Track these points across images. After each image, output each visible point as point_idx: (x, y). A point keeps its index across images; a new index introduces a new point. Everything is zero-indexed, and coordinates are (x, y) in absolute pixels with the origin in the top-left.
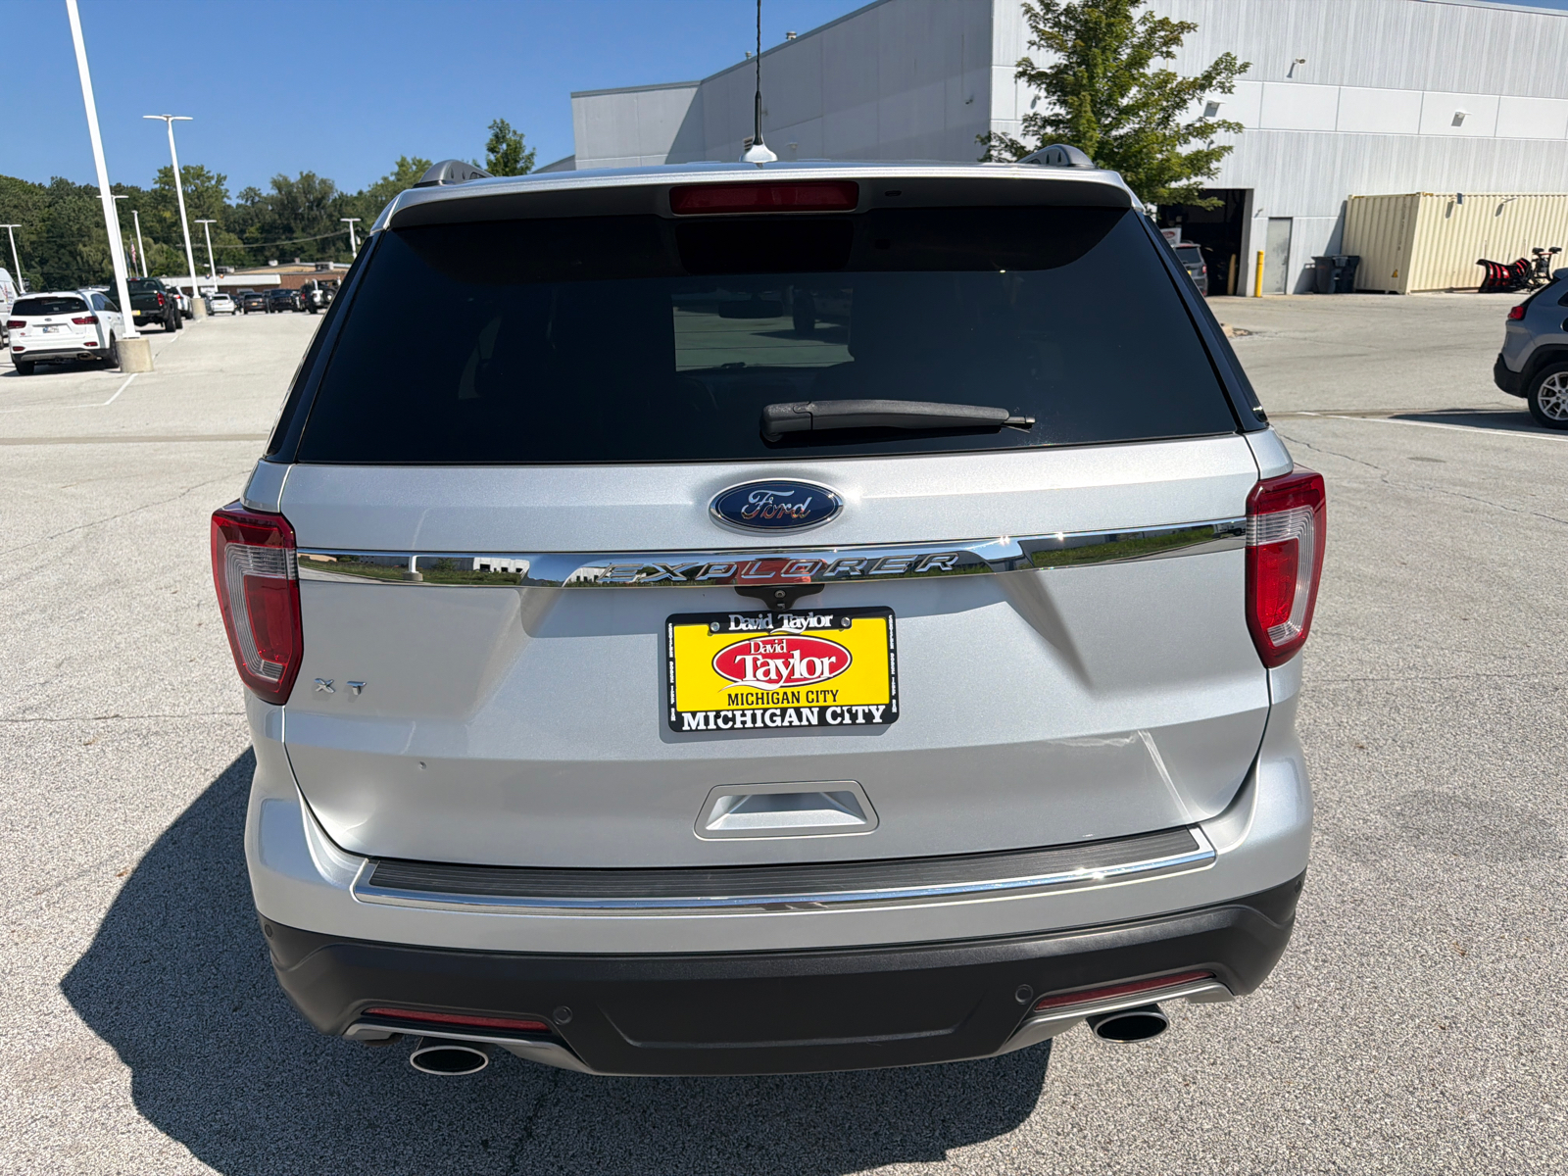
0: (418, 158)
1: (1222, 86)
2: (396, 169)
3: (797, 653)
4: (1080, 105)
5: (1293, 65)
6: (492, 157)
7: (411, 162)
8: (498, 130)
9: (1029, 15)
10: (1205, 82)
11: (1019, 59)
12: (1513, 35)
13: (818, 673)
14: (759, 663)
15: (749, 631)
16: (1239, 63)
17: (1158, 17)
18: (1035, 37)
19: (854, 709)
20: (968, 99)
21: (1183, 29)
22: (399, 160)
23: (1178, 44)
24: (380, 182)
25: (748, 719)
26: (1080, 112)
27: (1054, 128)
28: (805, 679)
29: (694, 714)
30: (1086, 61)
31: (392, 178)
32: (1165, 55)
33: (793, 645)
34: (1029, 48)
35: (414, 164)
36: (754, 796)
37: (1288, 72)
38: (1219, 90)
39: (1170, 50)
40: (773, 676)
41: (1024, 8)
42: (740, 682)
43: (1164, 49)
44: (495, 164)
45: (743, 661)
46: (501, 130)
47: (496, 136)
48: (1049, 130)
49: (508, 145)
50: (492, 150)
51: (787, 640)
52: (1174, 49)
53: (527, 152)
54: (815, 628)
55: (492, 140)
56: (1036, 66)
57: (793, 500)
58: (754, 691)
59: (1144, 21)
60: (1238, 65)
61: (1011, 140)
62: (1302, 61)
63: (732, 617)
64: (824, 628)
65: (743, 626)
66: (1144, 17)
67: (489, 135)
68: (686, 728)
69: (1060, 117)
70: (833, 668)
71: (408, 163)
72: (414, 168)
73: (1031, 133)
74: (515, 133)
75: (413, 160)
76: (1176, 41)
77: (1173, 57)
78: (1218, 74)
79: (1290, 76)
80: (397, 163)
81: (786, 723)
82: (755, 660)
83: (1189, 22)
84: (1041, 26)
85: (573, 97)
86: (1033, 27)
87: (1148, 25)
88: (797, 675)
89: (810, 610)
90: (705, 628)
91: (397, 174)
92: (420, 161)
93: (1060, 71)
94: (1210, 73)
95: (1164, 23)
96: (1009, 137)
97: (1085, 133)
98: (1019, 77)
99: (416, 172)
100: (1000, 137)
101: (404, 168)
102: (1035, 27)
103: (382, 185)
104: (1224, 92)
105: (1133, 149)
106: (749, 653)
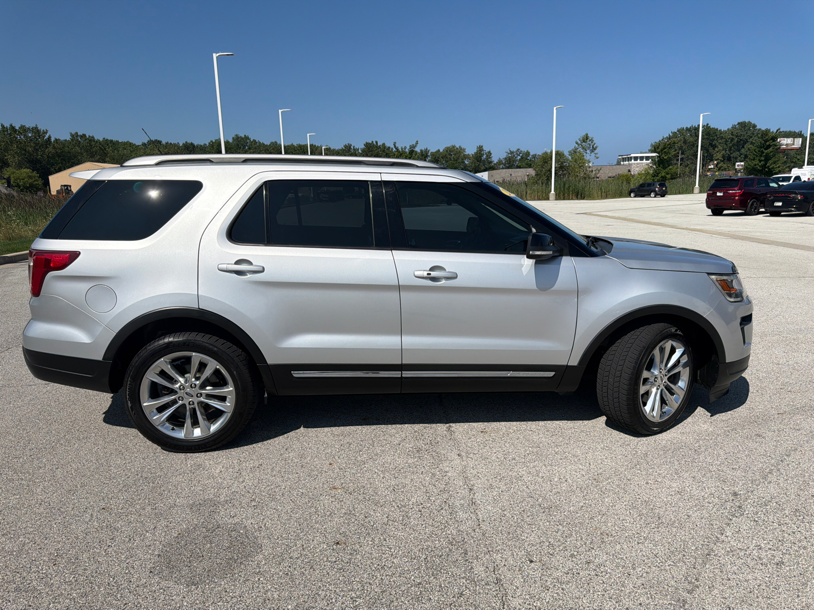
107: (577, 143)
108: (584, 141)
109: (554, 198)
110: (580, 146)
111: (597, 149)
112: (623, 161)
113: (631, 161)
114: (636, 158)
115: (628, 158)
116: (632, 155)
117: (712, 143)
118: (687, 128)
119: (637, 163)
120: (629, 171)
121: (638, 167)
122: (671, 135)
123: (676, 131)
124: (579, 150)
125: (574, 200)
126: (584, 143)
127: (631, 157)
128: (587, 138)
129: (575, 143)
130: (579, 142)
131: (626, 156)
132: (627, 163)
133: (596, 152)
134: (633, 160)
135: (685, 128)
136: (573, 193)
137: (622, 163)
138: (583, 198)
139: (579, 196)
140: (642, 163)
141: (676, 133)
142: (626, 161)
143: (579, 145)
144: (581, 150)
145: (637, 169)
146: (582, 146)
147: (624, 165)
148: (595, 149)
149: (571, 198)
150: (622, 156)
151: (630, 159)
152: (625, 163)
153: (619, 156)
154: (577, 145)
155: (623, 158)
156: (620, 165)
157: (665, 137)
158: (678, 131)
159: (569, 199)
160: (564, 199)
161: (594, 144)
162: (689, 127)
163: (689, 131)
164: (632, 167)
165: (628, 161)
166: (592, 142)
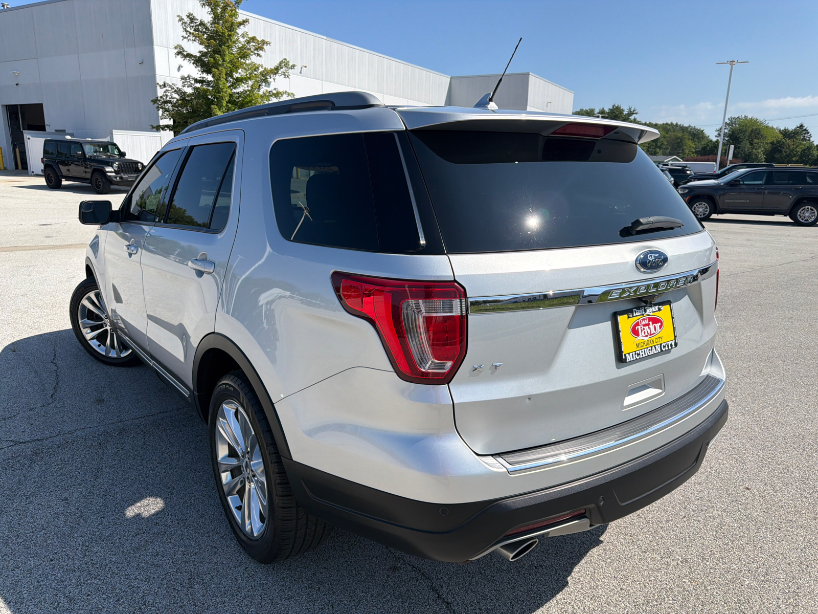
1: (284, 74)
3: (651, 323)
4: (220, 74)
5: (302, 68)
9: (181, 22)
10: (275, 71)
11: (176, 45)
12: (385, 68)
13: (657, 330)
14: (642, 329)
15: (639, 315)
16: (291, 64)
17: (251, 35)
18: (184, 34)
19: (668, 343)
20: (140, 61)
21: (264, 43)
23: (263, 51)
25: (643, 353)
26: (220, 77)
27: (201, 84)
30: (217, 51)
32: (256, 55)
33: (650, 319)
34: (183, 40)
37: (299, 71)
38: (283, 76)
39: (259, 53)
40: (646, 334)
41: (179, 18)
42: (639, 338)
43: (256, 52)
45: (638, 328)
48: (198, 85)
51: (648, 318)
52: (260, 52)
54: (654, 312)
56: (185, 50)
57: (658, 257)
58: (642, 341)
59: (243, 36)
60: (290, 65)
61: (178, 88)
62: (305, 67)
63: (634, 310)
64: (657, 311)
65: (636, 314)
66: (243, 34)
68: (628, 361)
69: (205, 79)
70: (660, 327)
73: (187, 86)
76: (261, 49)
77: (260, 56)
78: (282, 68)
79: (301, 73)
81: (653, 353)
82: (641, 327)
83: (267, 41)
84: (188, 29)
86: (184, 29)
87: (246, 38)
88: (652, 333)
89: (653, 304)
90: (626, 316)
93: (204, 54)
94: (278, 67)
95: (253, 39)
96: (177, 86)
97: (222, 89)
98: (178, 55)
100: (170, 85)
102: (185, 29)
104: (285, 77)
105: (246, 100)
106: (639, 325)
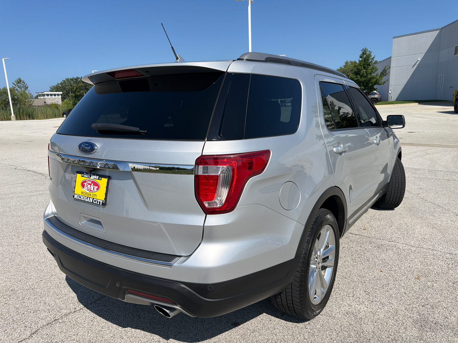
0: (351, 61)
2: (344, 64)
3: (92, 184)
6: (361, 59)
7: (349, 62)
8: (364, 51)
13: (94, 190)
15: (86, 177)
19: (98, 200)
22: (346, 62)
24: (339, 68)
25: (83, 198)
28: (93, 191)
29: (76, 194)
31: (343, 67)
33: (93, 182)
35: (350, 63)
36: (92, 219)
40: (88, 189)
42: (84, 189)
44: (361, 61)
46: (365, 51)
47: (363, 53)
49: (366, 55)
50: (361, 57)
51: (92, 181)
53: (372, 57)
55: (361, 54)
57: (88, 146)
58: (85, 192)
63: (84, 173)
64: (97, 179)
65: (85, 176)
67: (361, 53)
68: (74, 197)
70: (97, 189)
71: (348, 63)
72: (350, 64)
74: (369, 51)
75: (350, 61)
80: (345, 63)
81: (88, 201)
82: (86, 184)
85: (393, 38)
88: (91, 190)
89: (96, 174)
90: (81, 175)
91: (345, 66)
92: (352, 62)
99: (350, 65)
101: (347, 64)
103: (340, 69)
106: (86, 183)
107: (14, 84)
108: (19, 83)
109: (15, 119)
110: (17, 85)
111: (29, 88)
112: (40, 97)
113: (45, 96)
114: (48, 95)
115: (43, 94)
116: (45, 93)
117: (86, 88)
118: (70, 78)
119: (49, 98)
120: (45, 102)
121: (50, 100)
122: (62, 82)
123: (65, 80)
124: (16, 88)
125: (28, 120)
126: (19, 84)
127: (45, 94)
128: (20, 81)
129: (12, 84)
130: (15, 83)
131: (41, 94)
132: (42, 97)
133: (28, 89)
134: (46, 96)
135: (69, 78)
136: (26, 115)
137: (39, 98)
138: (33, 118)
139: (31, 117)
140: (52, 98)
141: (65, 81)
142: (41, 96)
143: (15, 85)
144: (18, 88)
145: (50, 101)
146: (18, 86)
147: (40, 99)
148: (27, 88)
149: (25, 119)
150: (38, 93)
151: (44, 95)
152: (41, 97)
153: (36, 93)
154: (14, 85)
155: (39, 95)
156: (38, 98)
157: (59, 83)
158: (66, 80)
159: (24, 119)
160: (21, 120)
161: (26, 85)
162: (72, 78)
163: (72, 80)
164: (47, 100)
165: (43, 96)
166: (24, 84)
